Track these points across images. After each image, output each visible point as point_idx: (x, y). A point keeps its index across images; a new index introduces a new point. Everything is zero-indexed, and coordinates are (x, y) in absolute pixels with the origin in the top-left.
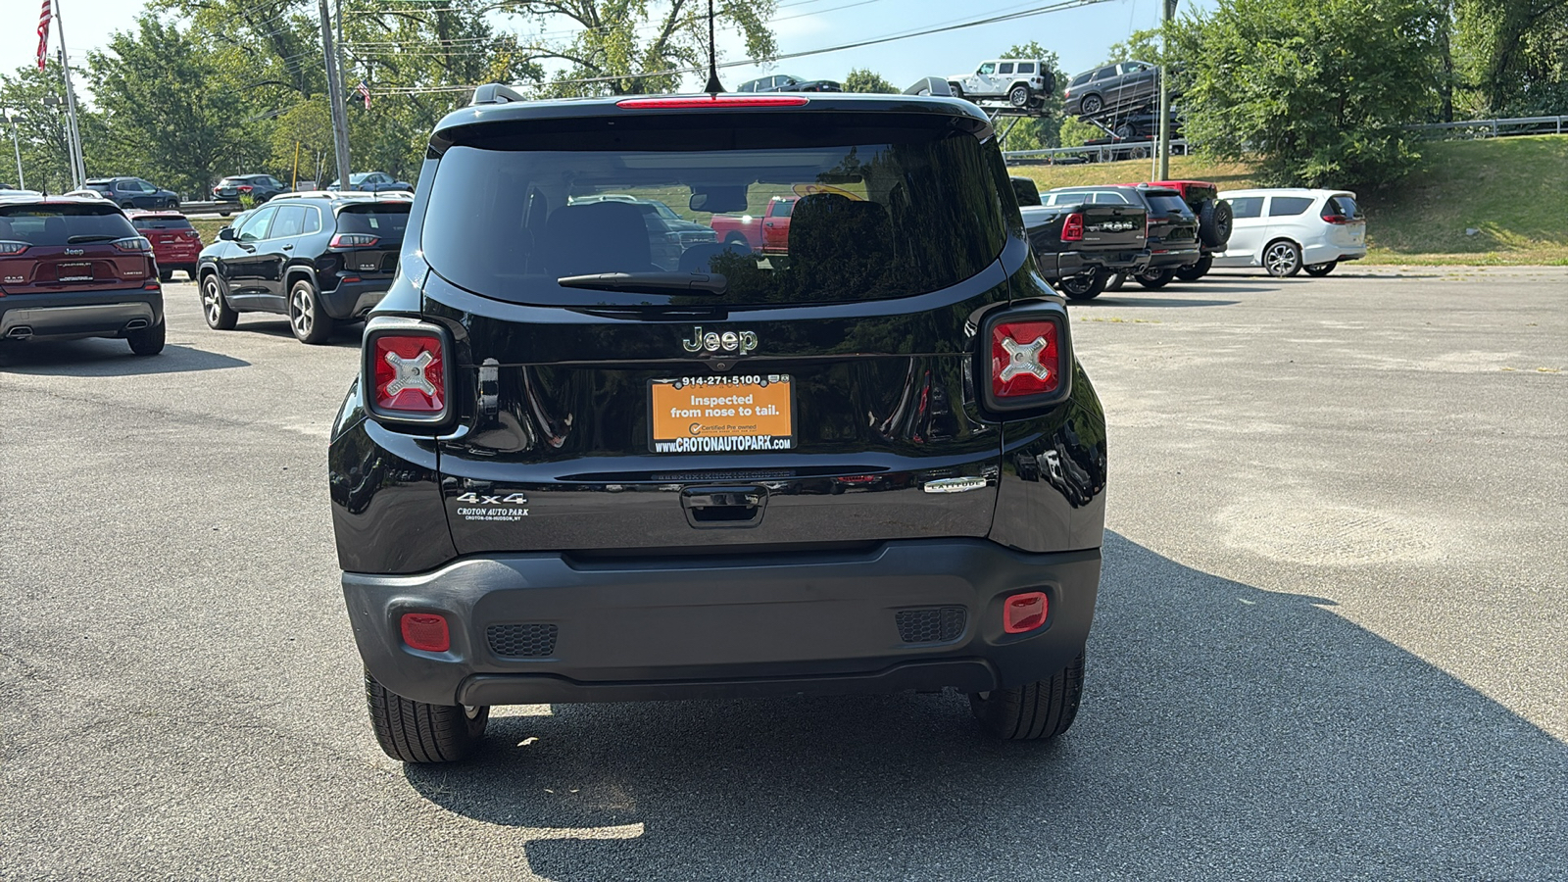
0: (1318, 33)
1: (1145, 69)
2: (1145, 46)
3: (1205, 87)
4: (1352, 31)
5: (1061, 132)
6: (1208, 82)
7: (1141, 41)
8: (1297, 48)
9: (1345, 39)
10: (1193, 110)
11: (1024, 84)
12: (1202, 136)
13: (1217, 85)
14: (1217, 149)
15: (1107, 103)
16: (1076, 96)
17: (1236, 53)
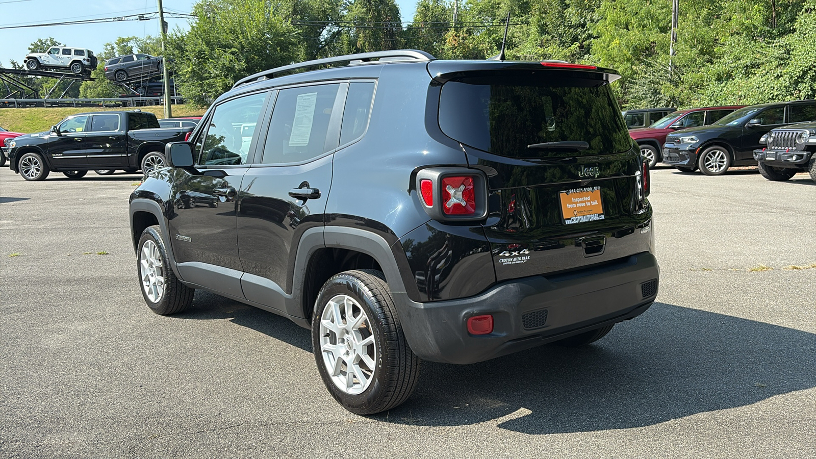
0: (243, 47)
1: (150, 58)
2: (126, 46)
3: (189, 69)
4: (259, 47)
5: (80, 89)
6: (191, 67)
7: (123, 43)
8: (233, 53)
9: (255, 51)
10: (182, 81)
11: (79, 61)
12: (190, 94)
13: (195, 69)
14: (198, 101)
15: (130, 75)
16: (112, 70)
17: (205, 54)
